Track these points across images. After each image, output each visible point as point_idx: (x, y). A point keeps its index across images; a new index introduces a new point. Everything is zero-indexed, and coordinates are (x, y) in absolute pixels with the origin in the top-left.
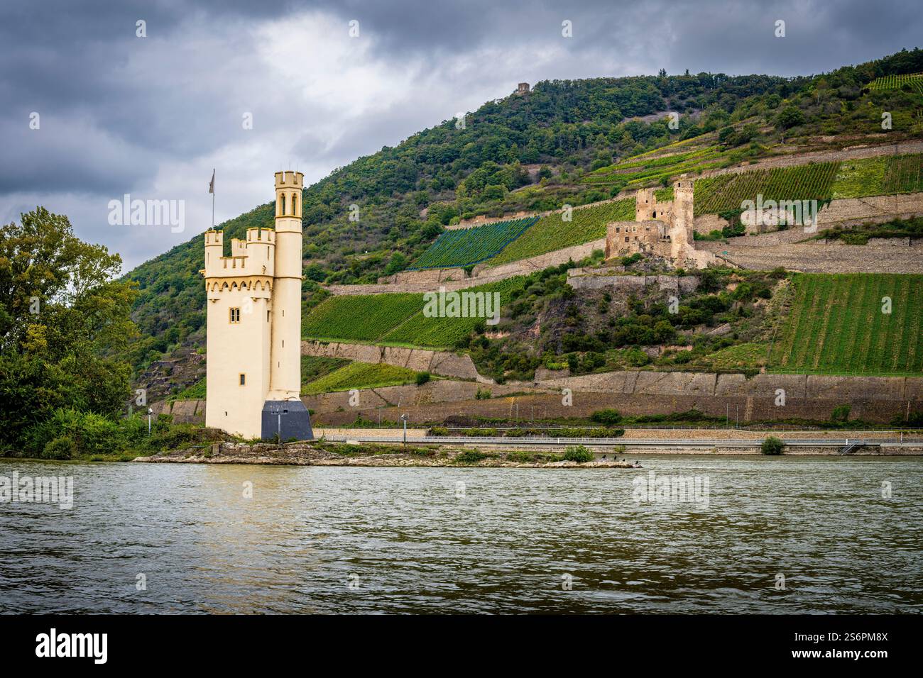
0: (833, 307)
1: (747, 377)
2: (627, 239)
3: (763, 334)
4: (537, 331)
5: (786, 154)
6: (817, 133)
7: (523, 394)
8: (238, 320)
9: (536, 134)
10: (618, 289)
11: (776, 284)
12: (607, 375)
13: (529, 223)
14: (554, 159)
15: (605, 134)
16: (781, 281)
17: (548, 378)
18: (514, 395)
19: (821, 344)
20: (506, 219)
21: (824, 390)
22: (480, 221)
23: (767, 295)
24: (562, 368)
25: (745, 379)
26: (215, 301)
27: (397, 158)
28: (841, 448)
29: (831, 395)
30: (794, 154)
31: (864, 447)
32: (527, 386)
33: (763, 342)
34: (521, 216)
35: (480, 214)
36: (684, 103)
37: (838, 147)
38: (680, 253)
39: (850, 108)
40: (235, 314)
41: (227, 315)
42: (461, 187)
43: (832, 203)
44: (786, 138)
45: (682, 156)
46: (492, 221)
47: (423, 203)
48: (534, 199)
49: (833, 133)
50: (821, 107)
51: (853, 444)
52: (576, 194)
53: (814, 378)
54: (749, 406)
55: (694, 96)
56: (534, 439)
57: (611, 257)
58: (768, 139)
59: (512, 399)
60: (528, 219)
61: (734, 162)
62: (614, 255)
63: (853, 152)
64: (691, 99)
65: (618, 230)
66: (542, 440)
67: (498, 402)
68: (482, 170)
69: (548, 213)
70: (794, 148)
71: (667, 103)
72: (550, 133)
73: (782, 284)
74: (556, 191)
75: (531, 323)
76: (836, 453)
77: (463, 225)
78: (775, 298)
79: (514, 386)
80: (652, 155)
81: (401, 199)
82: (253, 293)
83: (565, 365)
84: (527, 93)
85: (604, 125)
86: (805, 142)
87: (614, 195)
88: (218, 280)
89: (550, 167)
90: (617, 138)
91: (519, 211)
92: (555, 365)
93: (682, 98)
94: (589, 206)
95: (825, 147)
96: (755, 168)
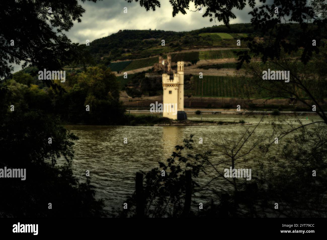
0: (204, 83)
1: (189, 97)
2: (158, 67)
3: (190, 88)
4: (140, 86)
5: (187, 49)
6: (193, 45)
7: (140, 100)
8: (171, 93)
9: (125, 42)
10: (157, 78)
11: (191, 78)
12: (158, 96)
13: (130, 62)
14: (130, 47)
15: (140, 42)
16: (192, 77)
17: (144, 97)
18: (137, 100)
19: (203, 90)
20: (124, 61)
21: (205, 100)
22: (118, 61)
23: (189, 80)
24: (148, 95)
25: (188, 98)
26: (165, 89)
27: (93, 45)
28: (213, 113)
29: (207, 101)
30: (189, 49)
31: (218, 113)
32: (140, 99)
33: (190, 90)
34: (128, 60)
35: (118, 59)
36: (156, 36)
37: (198, 48)
38: (170, 70)
39: (198, 40)
40: (170, 92)
41: (168, 92)
42: (110, 53)
43: (200, 61)
44: (186, 46)
45: (162, 49)
46: (121, 61)
47: (102, 56)
48: (131, 57)
49: (196, 45)
50: (192, 39)
51: (215, 112)
52: (139, 56)
53: (203, 98)
54: (190, 103)
55: (158, 35)
56: (144, 111)
57: (155, 71)
58: (182, 46)
59: (138, 102)
60: (129, 61)
61: (175, 51)
62: (155, 70)
63: (201, 50)
64: (157, 36)
65: (156, 65)
66: (146, 111)
67: (134, 102)
68: (114, 49)
69: (134, 60)
70: (188, 48)
71: (152, 36)
72: (128, 41)
73: (192, 78)
74: (135, 55)
75: (139, 85)
76: (212, 114)
77: (114, 62)
78: (191, 80)
79: (137, 98)
80: (155, 48)
81: (96, 55)
82: (175, 88)
83: (148, 94)
84: (121, 32)
85: (140, 40)
86: (190, 47)
87: (149, 56)
88: (166, 85)
89: (129, 49)
90: (143, 43)
91: (127, 59)
92: (146, 94)
93: (155, 35)
94: (144, 59)
95: (195, 48)
96: (181, 52)
